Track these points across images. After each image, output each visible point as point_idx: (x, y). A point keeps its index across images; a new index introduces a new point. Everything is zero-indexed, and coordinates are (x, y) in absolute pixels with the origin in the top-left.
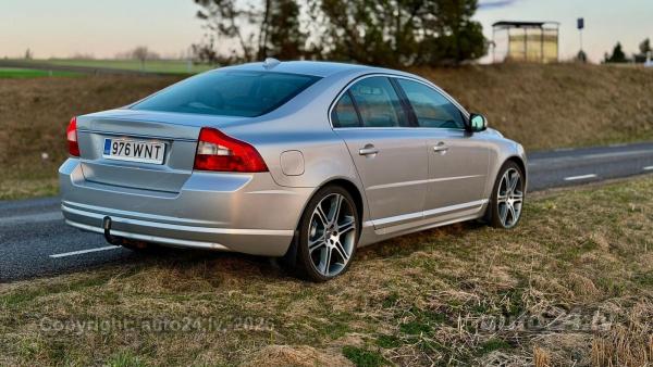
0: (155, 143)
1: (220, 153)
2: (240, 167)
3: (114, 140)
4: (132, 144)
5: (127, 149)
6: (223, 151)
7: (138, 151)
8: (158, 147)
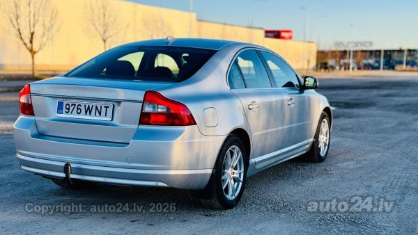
0: (103, 104)
1: (160, 110)
2: (176, 122)
3: (65, 102)
4: (83, 106)
5: (78, 109)
6: (161, 109)
7: (88, 110)
8: (107, 107)
